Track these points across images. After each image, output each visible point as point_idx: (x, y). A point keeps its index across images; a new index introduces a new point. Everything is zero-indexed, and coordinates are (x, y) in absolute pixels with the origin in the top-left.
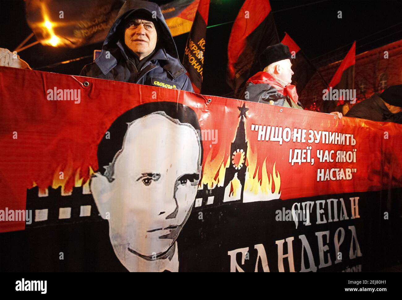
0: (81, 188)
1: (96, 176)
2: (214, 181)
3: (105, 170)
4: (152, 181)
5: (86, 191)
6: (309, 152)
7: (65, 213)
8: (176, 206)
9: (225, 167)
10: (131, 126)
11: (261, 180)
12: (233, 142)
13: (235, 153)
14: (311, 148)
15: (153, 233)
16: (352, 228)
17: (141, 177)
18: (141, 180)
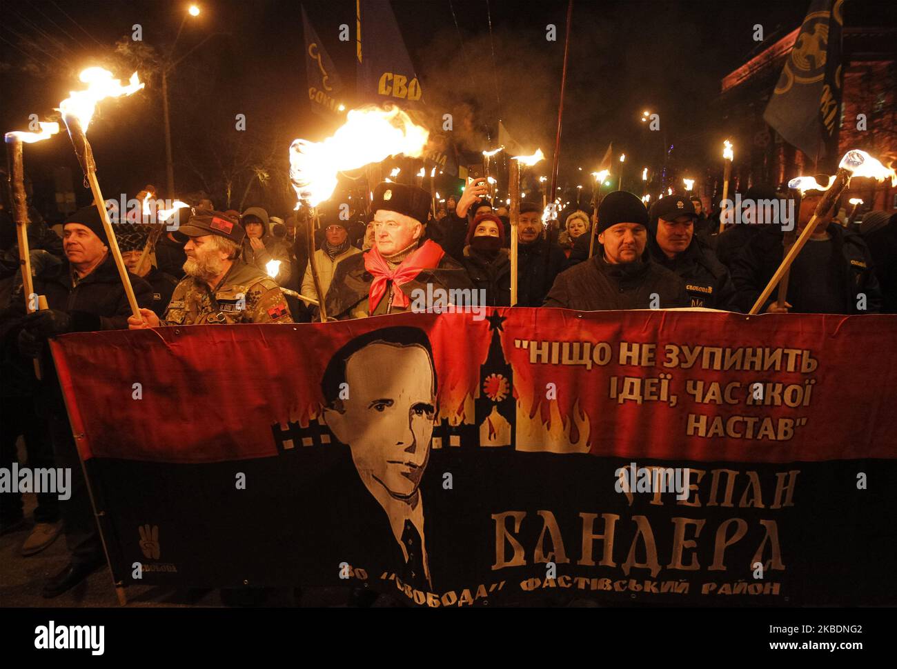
0: (316, 421)
1: (326, 411)
2: (457, 416)
3: (333, 405)
4: (386, 407)
5: (321, 422)
6: (665, 384)
7: (308, 442)
8: (413, 440)
9: (473, 398)
10: (349, 362)
11: (550, 422)
12: (483, 363)
13: (488, 379)
14: (669, 376)
15: (393, 464)
16: (768, 524)
17: (372, 405)
18: (373, 407)
